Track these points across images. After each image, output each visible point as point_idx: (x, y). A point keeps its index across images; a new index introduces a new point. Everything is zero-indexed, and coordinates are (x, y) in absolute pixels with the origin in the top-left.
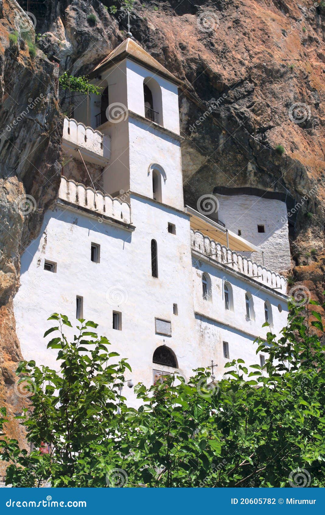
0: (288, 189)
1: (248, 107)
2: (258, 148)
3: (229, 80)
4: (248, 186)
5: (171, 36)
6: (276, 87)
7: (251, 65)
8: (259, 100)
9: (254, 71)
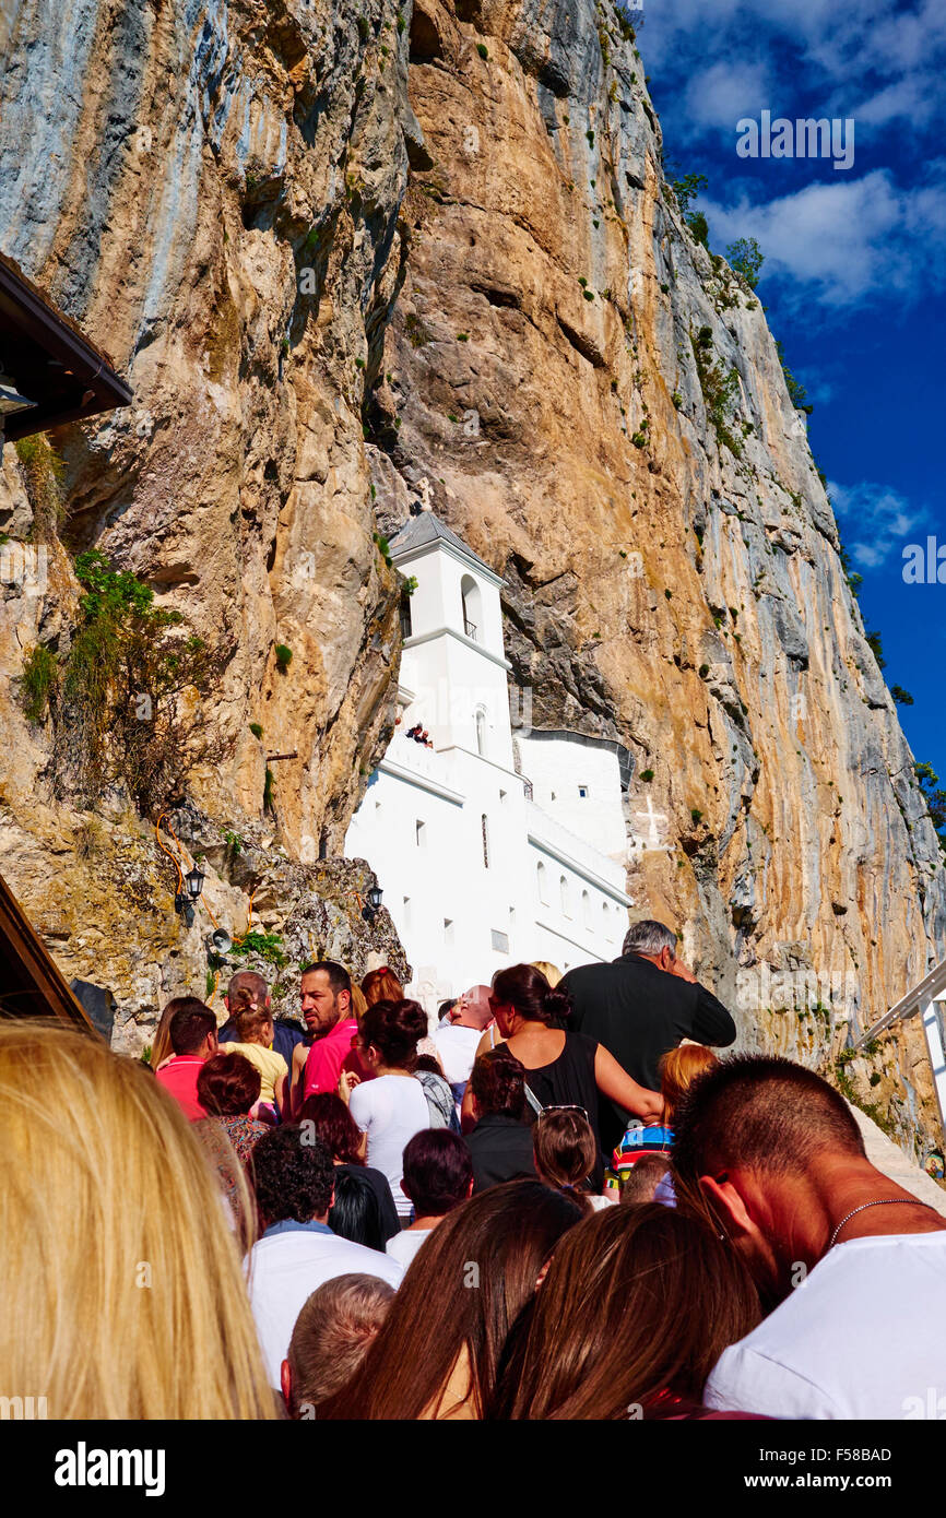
0: (621, 733)
1: (570, 613)
2: (583, 674)
3: (546, 573)
4: (564, 727)
5: (474, 506)
6: (604, 583)
7: (574, 550)
8: (583, 603)
9: (577, 559)
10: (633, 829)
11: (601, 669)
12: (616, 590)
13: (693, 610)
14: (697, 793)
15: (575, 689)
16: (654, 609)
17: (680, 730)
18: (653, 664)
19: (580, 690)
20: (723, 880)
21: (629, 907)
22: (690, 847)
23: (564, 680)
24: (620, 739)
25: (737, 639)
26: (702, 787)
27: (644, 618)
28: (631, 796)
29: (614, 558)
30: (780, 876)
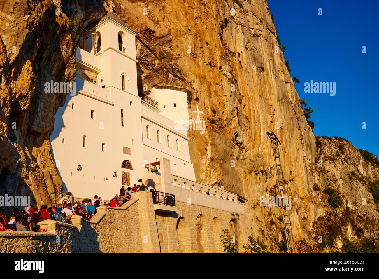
0: (188, 86)
1: (169, 48)
2: (174, 67)
3: (160, 35)
4: (169, 85)
5: (132, 12)
6: (183, 39)
7: (171, 28)
8: (174, 45)
9: (172, 31)
10: (192, 117)
11: (180, 65)
12: (187, 41)
13: (217, 49)
14: (215, 105)
15: (172, 72)
16: (201, 48)
17: (209, 86)
18: (200, 65)
19: (173, 72)
20: (229, 133)
21: (188, 140)
22: (213, 122)
23: (167, 69)
24: (188, 88)
25: (240, 62)
26: (217, 103)
27: (197, 50)
28: (191, 106)
29: (185, 31)
30: (253, 133)
